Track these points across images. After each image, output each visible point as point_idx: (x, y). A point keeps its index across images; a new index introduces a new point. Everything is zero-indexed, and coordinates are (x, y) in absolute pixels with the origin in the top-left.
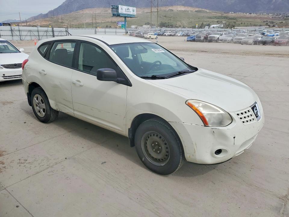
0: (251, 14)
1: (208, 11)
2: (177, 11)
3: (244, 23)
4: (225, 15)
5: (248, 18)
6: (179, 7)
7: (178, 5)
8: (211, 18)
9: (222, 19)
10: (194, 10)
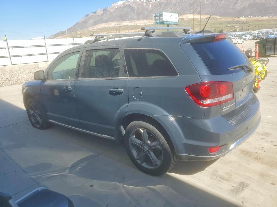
0: (263, 17)
1: (218, 17)
2: (187, 19)
3: (258, 26)
4: (236, 19)
5: (261, 21)
6: (189, 15)
7: (187, 14)
8: (222, 24)
9: (234, 24)
10: (204, 17)
